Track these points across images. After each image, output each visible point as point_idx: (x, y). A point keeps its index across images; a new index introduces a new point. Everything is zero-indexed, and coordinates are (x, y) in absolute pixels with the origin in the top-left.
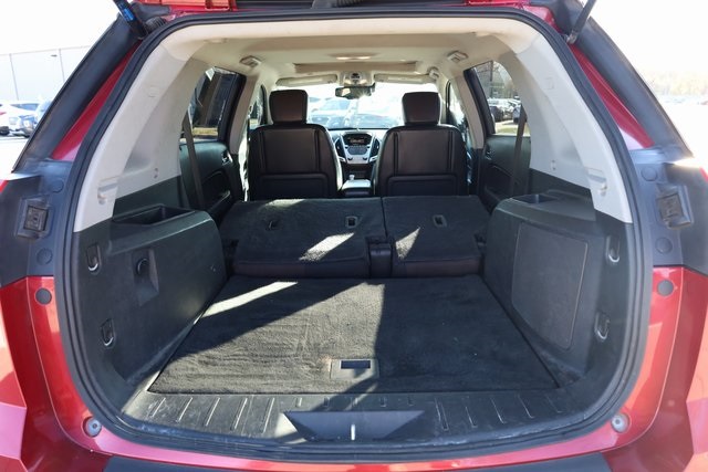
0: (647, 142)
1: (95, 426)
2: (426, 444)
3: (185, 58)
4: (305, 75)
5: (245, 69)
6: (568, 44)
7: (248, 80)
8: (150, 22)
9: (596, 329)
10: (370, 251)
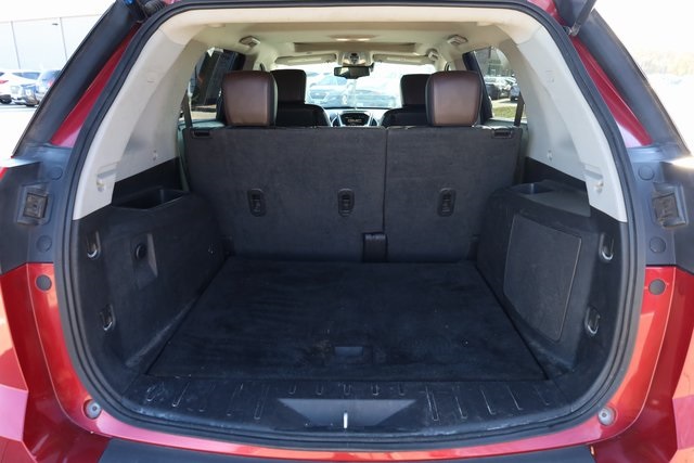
0: (646, 140)
1: (95, 409)
2: (416, 434)
3: (185, 42)
4: (305, 54)
5: (245, 48)
6: (570, 36)
7: (247, 59)
8: (149, 5)
9: (586, 323)
10: (364, 235)
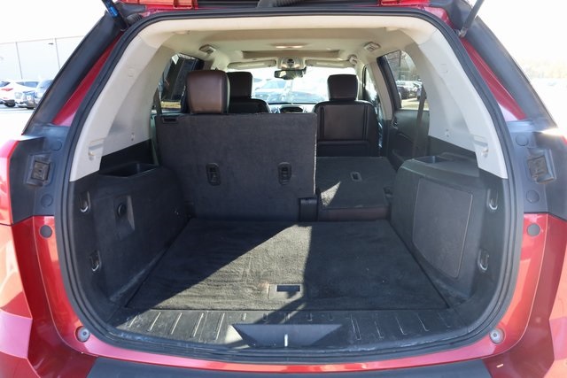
0: (521, 116)
1: (85, 334)
2: (344, 350)
3: (157, 46)
4: (251, 60)
5: (203, 55)
6: (460, 37)
7: (206, 63)
8: (130, 17)
9: (479, 262)
10: (300, 200)
